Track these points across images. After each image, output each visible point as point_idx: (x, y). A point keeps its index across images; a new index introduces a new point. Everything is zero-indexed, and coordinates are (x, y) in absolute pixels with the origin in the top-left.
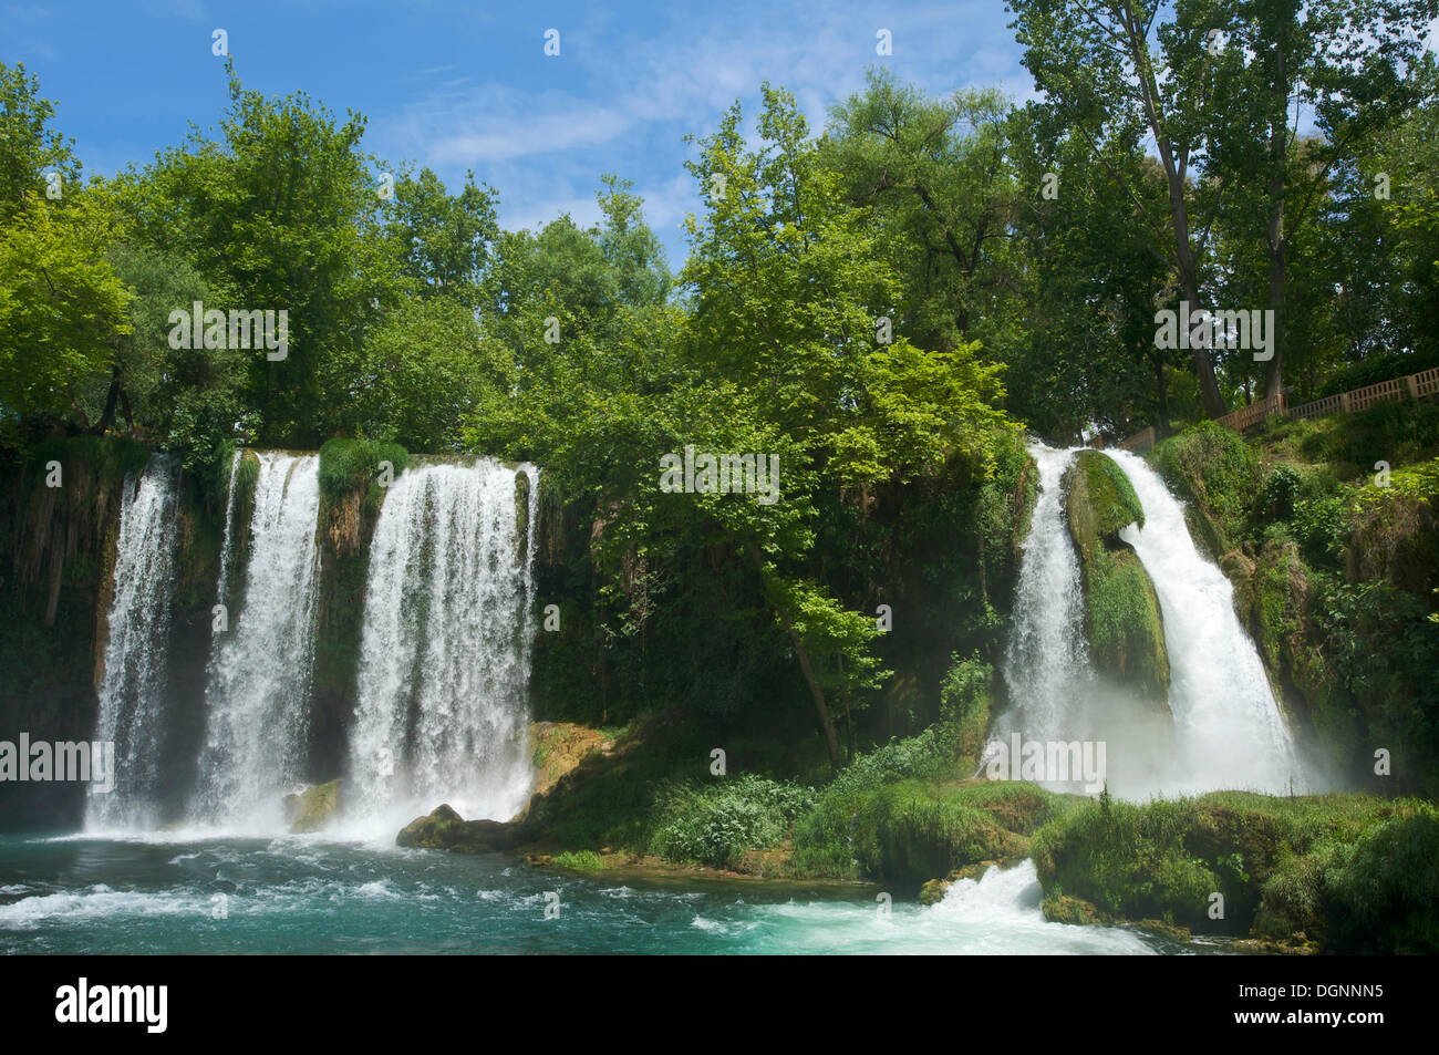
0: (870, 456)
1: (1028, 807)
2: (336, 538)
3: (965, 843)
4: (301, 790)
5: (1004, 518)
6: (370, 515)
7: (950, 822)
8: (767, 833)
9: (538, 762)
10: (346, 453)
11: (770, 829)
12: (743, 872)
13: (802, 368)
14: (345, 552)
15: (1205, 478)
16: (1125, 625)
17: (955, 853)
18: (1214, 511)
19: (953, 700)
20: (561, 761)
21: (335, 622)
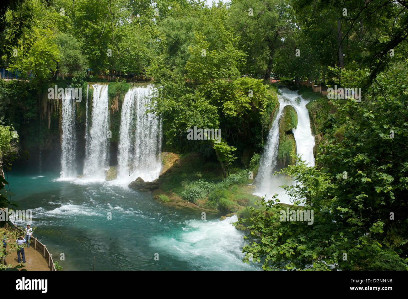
0: (232, 110)
1: (246, 201)
2: (113, 108)
3: (231, 209)
4: (108, 169)
5: (268, 121)
6: (121, 103)
7: (228, 205)
8: (202, 196)
9: (163, 163)
10: (115, 86)
11: (204, 195)
12: (196, 205)
13: (217, 86)
14: (115, 112)
15: (316, 114)
16: (286, 154)
17: (229, 211)
18: (317, 124)
19: (252, 164)
20: (169, 164)
21: (114, 127)
